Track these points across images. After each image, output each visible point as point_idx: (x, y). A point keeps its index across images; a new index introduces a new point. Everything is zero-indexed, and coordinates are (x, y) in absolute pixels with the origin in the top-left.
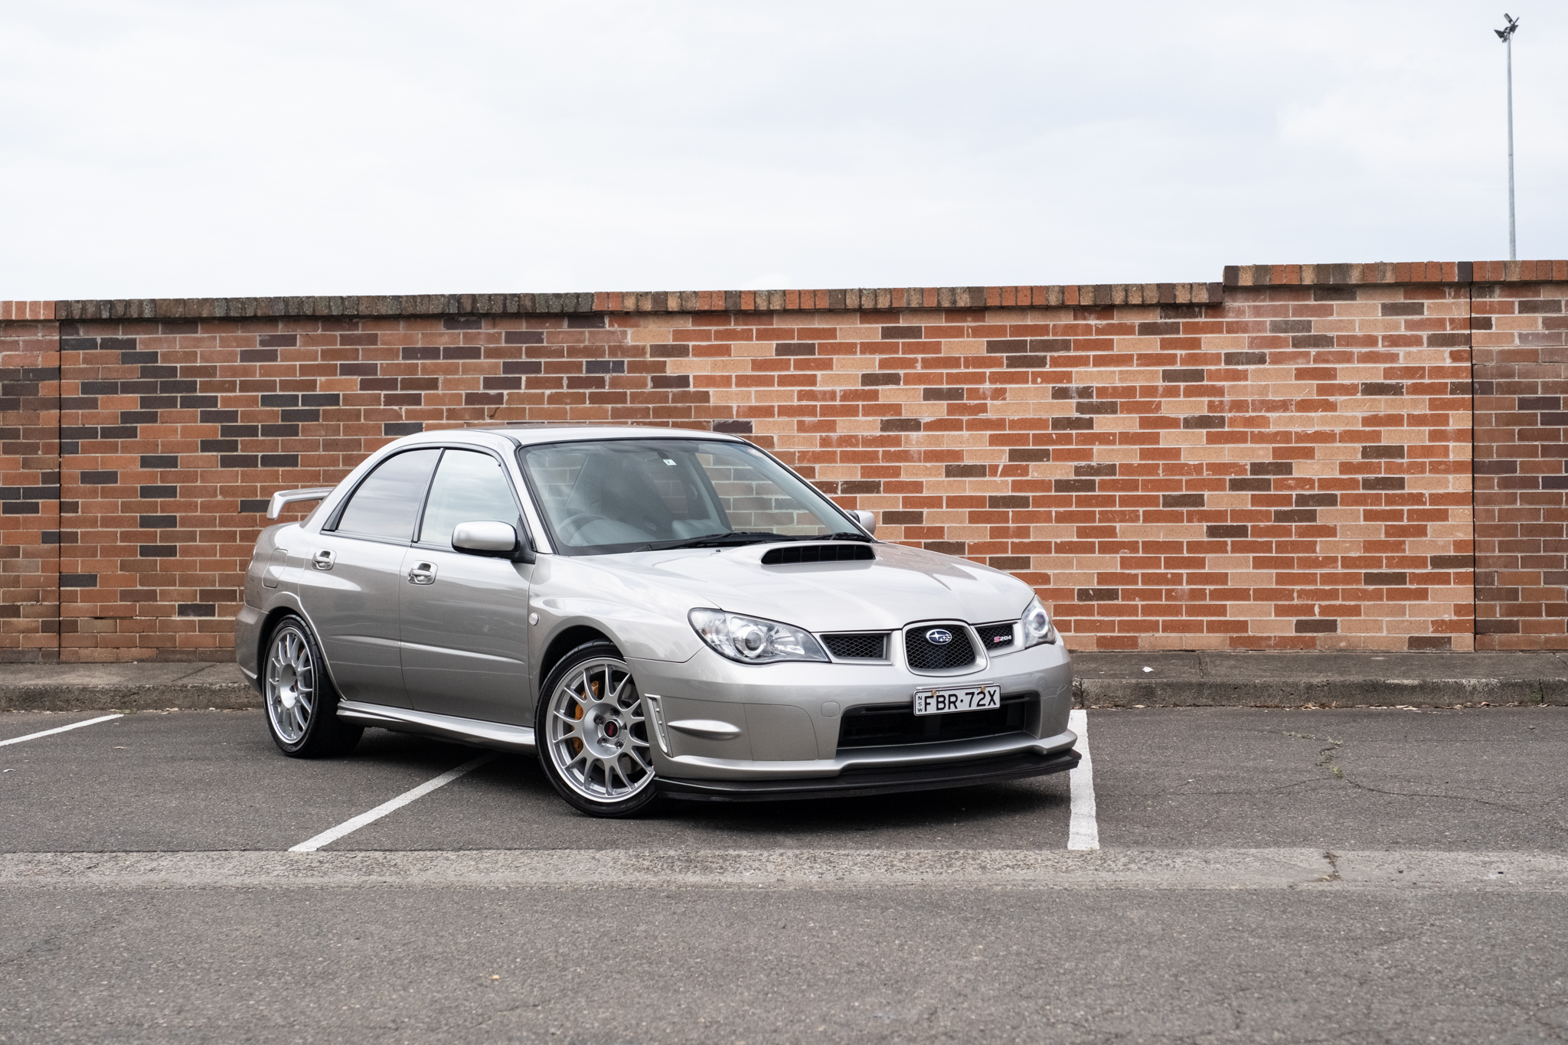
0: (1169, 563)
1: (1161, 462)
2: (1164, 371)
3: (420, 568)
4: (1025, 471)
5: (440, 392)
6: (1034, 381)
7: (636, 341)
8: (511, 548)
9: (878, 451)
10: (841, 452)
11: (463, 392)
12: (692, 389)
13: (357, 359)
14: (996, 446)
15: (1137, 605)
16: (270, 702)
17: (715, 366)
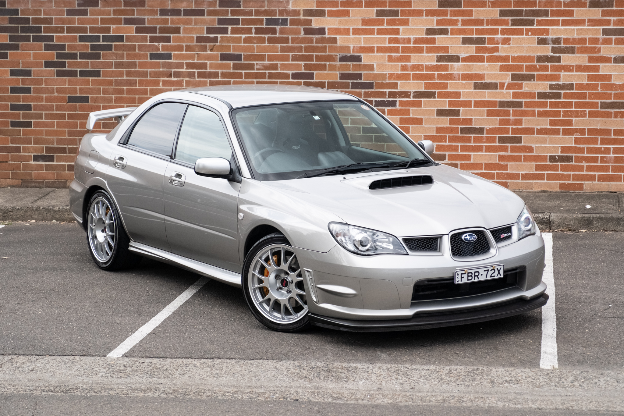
0: (603, 142)
1: (600, 83)
2: (603, 29)
3: (175, 176)
4: (520, 86)
5: (181, 35)
6: (527, 34)
7: (295, 7)
8: (228, 173)
9: (435, 74)
10: (413, 74)
11: (195, 36)
12: (327, 36)
13: (134, 15)
14: (504, 71)
15: (583, 166)
16: (90, 237)
17: (340, 22)
